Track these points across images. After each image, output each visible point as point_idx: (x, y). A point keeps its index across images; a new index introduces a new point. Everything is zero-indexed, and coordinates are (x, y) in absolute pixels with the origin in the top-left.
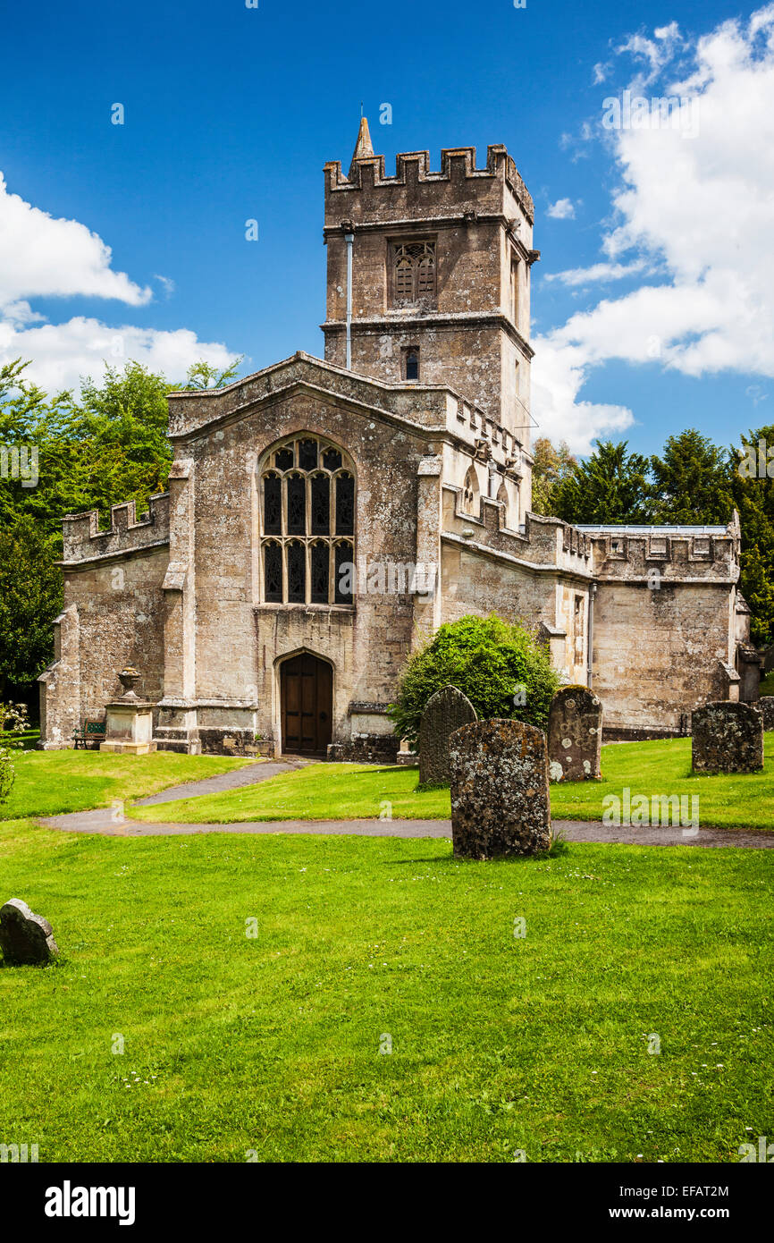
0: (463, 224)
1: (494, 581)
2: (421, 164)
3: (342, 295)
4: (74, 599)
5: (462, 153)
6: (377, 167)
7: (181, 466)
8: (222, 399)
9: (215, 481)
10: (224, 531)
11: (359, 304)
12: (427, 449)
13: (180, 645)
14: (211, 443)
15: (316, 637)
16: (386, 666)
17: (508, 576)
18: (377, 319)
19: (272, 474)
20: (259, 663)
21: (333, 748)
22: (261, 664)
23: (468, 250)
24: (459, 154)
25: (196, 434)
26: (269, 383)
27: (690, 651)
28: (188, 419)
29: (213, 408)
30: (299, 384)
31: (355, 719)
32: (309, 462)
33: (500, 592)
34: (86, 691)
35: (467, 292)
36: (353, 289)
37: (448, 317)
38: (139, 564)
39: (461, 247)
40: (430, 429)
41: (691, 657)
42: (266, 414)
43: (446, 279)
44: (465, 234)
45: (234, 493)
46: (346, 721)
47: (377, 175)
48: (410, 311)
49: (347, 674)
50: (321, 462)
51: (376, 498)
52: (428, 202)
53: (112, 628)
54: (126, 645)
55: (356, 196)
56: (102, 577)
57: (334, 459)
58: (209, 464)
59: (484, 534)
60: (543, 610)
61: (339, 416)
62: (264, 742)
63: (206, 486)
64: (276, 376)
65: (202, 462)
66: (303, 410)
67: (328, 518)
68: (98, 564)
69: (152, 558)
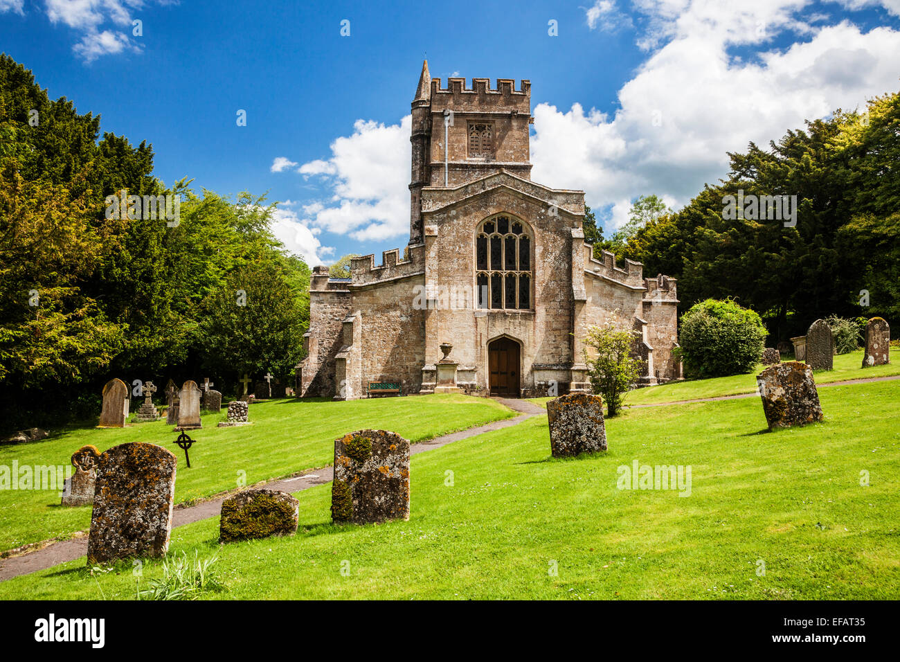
0: (509, 117)
1: (611, 295)
2: (487, 85)
3: (442, 148)
4: (359, 308)
5: (509, 82)
6: (462, 83)
7: (431, 229)
8: (456, 192)
9: (450, 238)
10: (456, 267)
11: (452, 153)
12: (574, 225)
13: (436, 333)
14: (448, 217)
15: (512, 328)
16: (553, 343)
17: (618, 293)
18: (462, 162)
19: (482, 236)
20: (478, 344)
21: (525, 391)
22: (479, 344)
23: (511, 130)
24: (507, 82)
25: (440, 211)
26: (484, 185)
27: (659, 337)
28: (434, 202)
29: (450, 197)
30: (502, 186)
31: (536, 374)
32: (503, 230)
33: (614, 301)
34: (366, 364)
35: (511, 152)
36: (449, 145)
37: (502, 163)
38: (403, 286)
39: (508, 128)
40: (576, 214)
41: (659, 340)
42: (482, 202)
43: (500, 144)
44: (510, 122)
45: (462, 245)
46: (530, 375)
47: (462, 88)
48: (480, 159)
49: (531, 349)
50: (510, 230)
51: (546, 250)
52: (491, 103)
53: (384, 325)
54: (393, 335)
55: (450, 97)
56: (378, 294)
57: (518, 229)
58: (446, 228)
59: (605, 270)
60: (636, 311)
61: (524, 205)
62: (480, 390)
63: (445, 241)
64: (488, 181)
65: (442, 227)
66: (503, 201)
67: (514, 261)
68: (376, 286)
69: (411, 283)
